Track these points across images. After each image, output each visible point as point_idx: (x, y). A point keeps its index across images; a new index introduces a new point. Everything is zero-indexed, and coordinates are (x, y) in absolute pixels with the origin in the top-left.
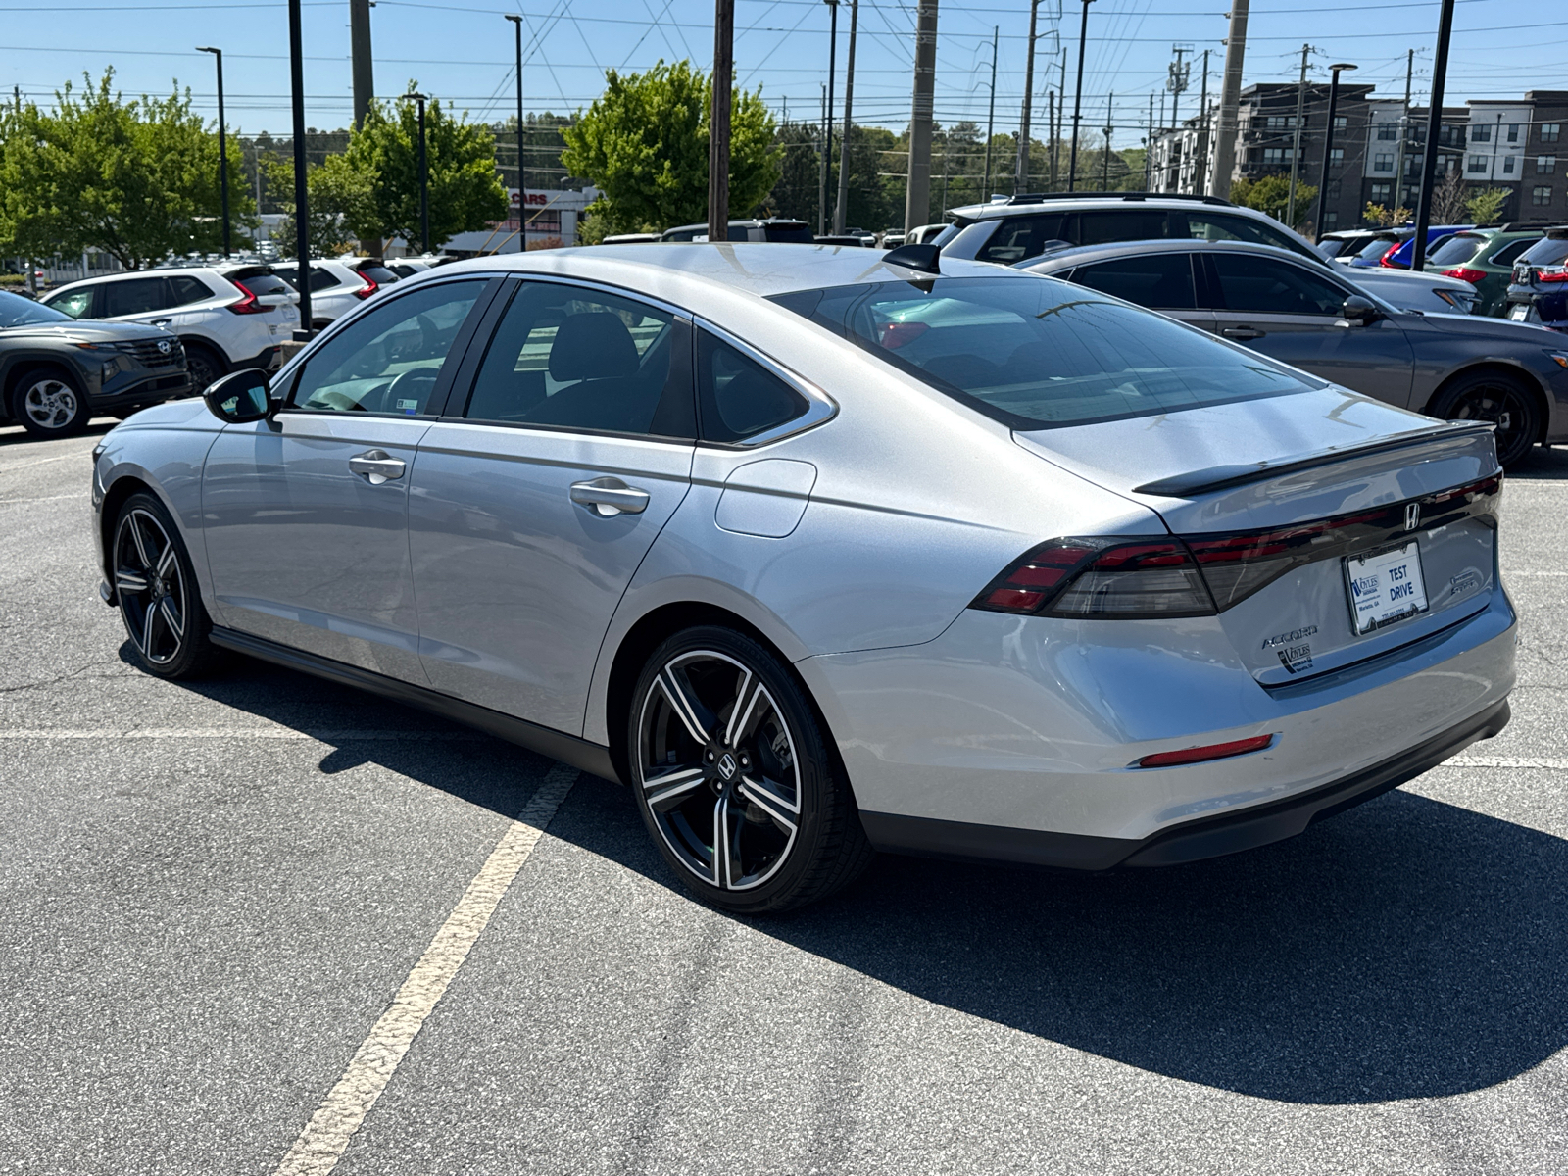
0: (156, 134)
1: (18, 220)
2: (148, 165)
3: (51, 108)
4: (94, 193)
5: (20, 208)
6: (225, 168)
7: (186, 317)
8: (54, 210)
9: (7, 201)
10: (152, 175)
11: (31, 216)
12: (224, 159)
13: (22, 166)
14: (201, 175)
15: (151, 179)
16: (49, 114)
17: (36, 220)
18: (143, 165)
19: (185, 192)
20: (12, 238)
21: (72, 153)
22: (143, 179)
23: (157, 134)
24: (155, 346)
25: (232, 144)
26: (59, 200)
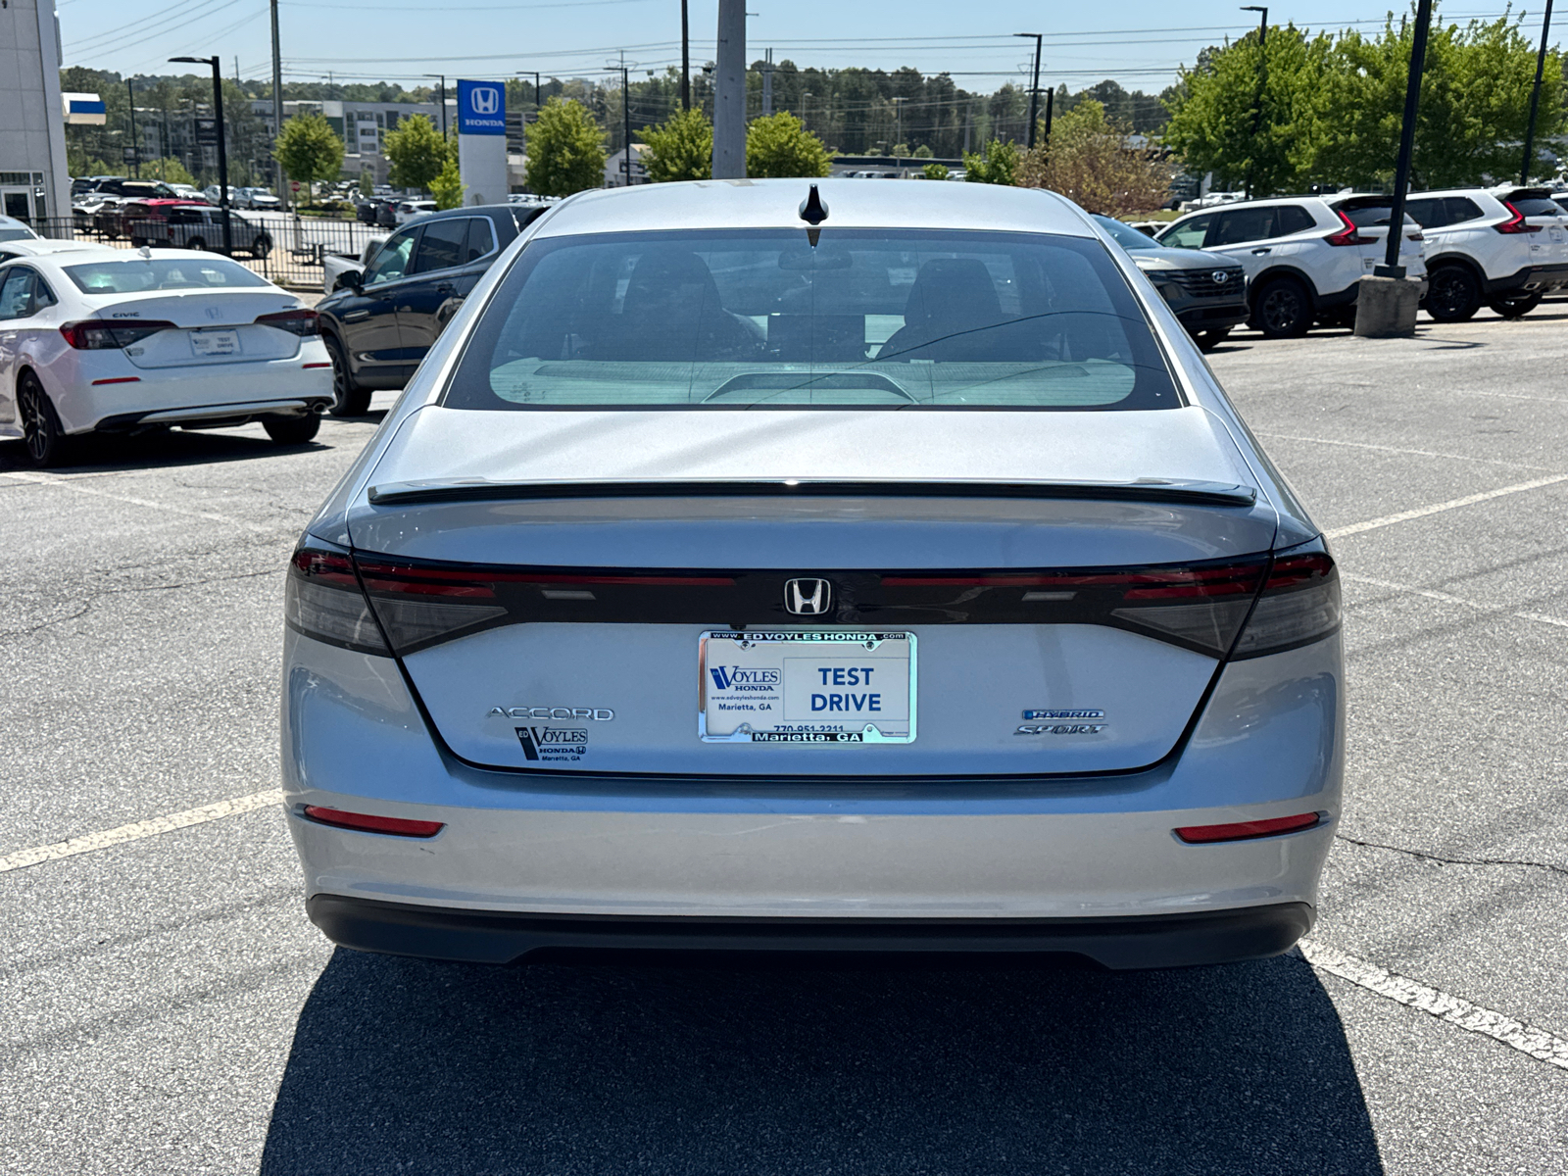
0: (1471, 58)
1: (1320, 147)
2: (1455, 91)
3: (1375, 37)
4: (1394, 120)
5: (1323, 136)
6: (1540, 90)
7: (1285, 247)
8: (1353, 137)
9: (1313, 129)
10: (1458, 101)
11: (1331, 143)
12: (1539, 82)
13: (1334, 94)
14: (1510, 99)
15: (1456, 104)
16: (1372, 42)
17: (1335, 148)
18: (1451, 90)
19: (1488, 117)
20: (1310, 166)
21: (1382, 81)
22: (1448, 105)
23: (1476, 56)
24: (1210, 275)
25: (1554, 64)
26: (1361, 128)
